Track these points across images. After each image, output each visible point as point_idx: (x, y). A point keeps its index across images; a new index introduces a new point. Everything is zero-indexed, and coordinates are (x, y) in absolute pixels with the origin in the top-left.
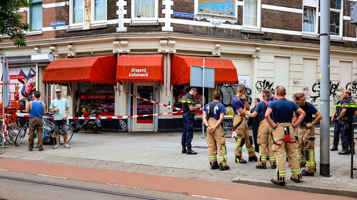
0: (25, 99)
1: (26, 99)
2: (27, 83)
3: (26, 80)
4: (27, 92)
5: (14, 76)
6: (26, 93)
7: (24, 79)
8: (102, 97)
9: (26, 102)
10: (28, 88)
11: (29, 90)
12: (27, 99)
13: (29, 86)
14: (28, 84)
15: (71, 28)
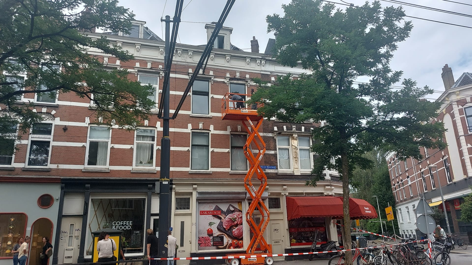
0: (222, 234)
1: (224, 235)
2: (225, 218)
3: (224, 216)
4: (225, 227)
5: (206, 211)
6: (225, 229)
7: (220, 214)
8: (312, 229)
9: (224, 237)
10: (226, 223)
11: (228, 225)
12: (226, 235)
13: (228, 221)
14: (226, 220)
15: (279, 172)
